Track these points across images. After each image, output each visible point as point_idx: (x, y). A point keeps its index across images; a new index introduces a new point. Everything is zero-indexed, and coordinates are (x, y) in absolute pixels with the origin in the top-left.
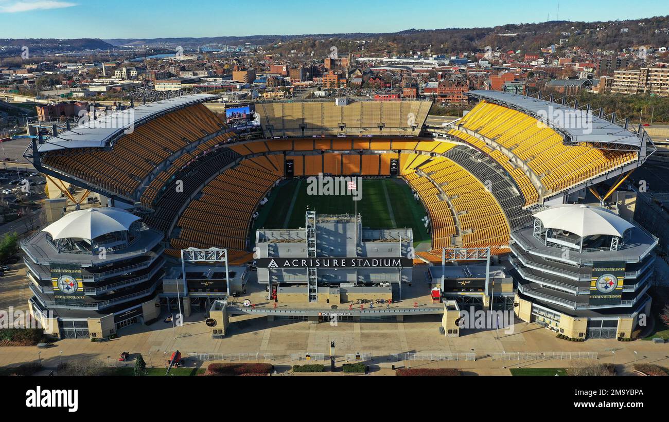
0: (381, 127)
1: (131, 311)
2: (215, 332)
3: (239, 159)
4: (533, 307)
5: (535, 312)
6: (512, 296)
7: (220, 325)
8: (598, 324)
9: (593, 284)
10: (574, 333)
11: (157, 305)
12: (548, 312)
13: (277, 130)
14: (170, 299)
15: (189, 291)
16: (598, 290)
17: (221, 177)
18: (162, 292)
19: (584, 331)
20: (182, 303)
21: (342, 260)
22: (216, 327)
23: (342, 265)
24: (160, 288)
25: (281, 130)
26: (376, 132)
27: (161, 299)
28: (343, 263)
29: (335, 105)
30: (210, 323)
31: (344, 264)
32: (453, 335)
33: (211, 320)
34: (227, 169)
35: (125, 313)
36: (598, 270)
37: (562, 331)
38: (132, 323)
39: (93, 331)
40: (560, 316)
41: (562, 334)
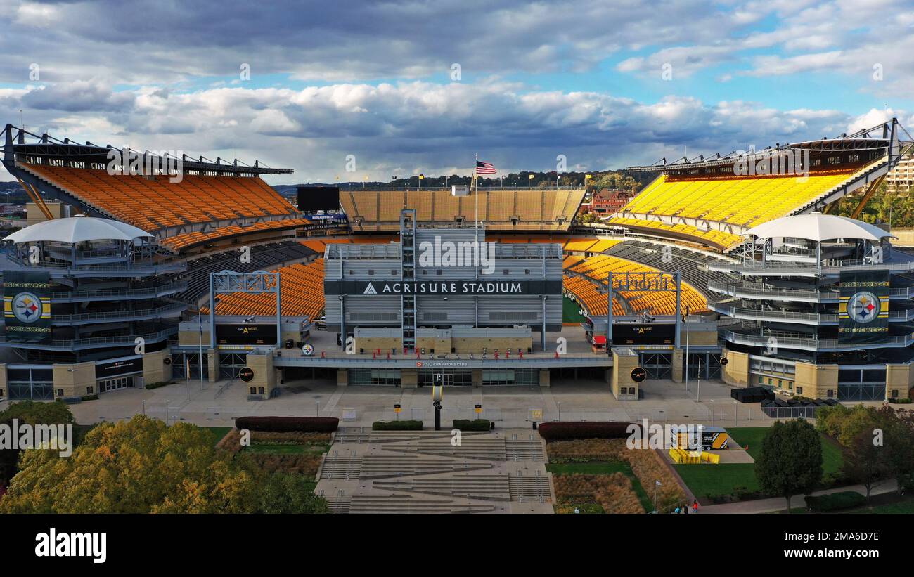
0: (514, 222)
1: (125, 362)
2: (253, 390)
3: (312, 257)
4: (751, 362)
5: (754, 370)
6: (717, 352)
7: (262, 378)
8: (854, 375)
9: (842, 309)
10: (819, 390)
11: (166, 362)
12: (775, 365)
13: (369, 223)
14: (189, 356)
15: (218, 342)
16: (850, 318)
17: (286, 269)
18: (177, 345)
19: (835, 388)
20: (205, 362)
21: (452, 285)
22: (255, 383)
23: (452, 291)
24: (174, 338)
25: (374, 223)
26: (509, 226)
27: (174, 356)
28: (452, 288)
29: (451, 194)
30: (246, 375)
31: (454, 290)
32: (629, 396)
33: (248, 370)
34: (296, 264)
35: (113, 364)
36: (848, 285)
37: (800, 390)
38: (124, 385)
39: (60, 387)
40: (794, 367)
41: (801, 395)
